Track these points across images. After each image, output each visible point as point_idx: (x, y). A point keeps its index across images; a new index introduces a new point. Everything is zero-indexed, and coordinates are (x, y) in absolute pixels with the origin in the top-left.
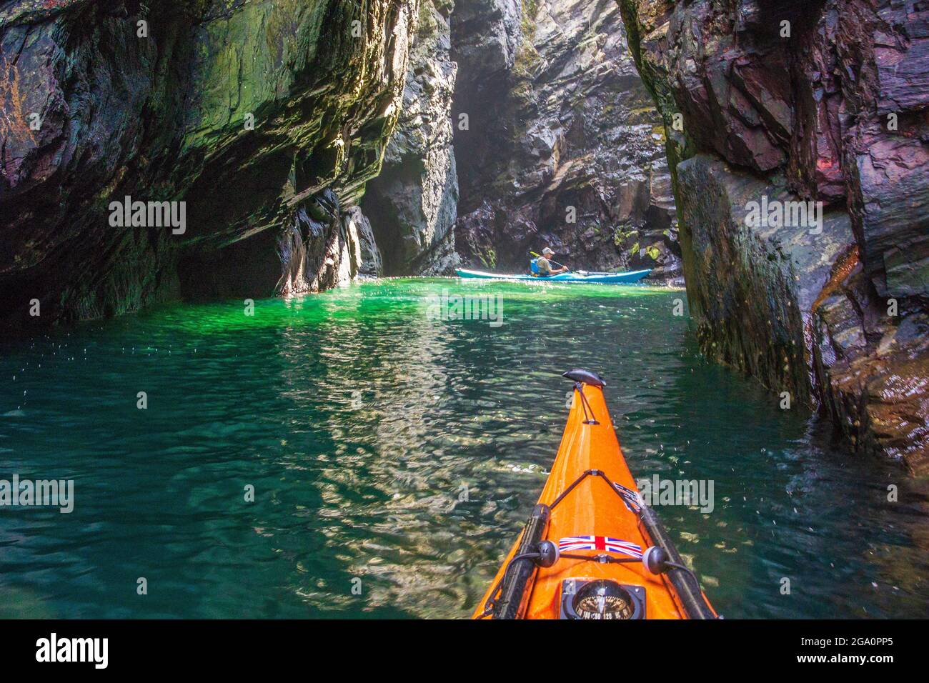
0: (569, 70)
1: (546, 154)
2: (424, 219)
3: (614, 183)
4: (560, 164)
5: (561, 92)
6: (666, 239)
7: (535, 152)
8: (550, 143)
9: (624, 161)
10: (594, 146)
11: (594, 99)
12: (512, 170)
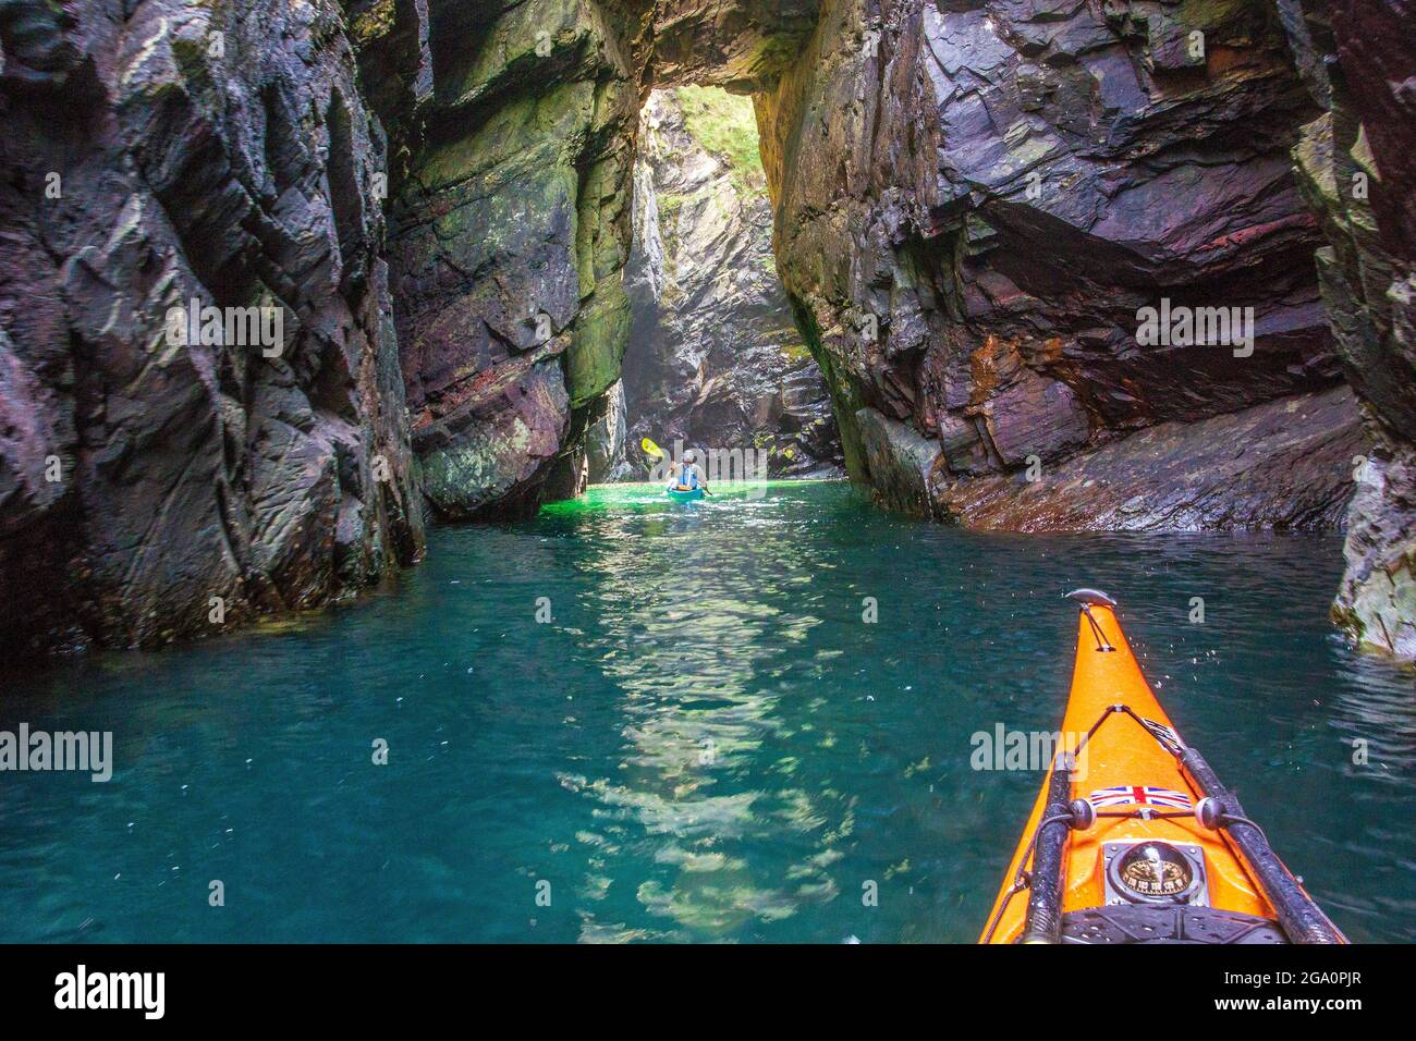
0: (707, 301)
1: (693, 374)
2: (608, 436)
3: (751, 396)
4: (704, 383)
5: (701, 320)
6: (798, 441)
7: (683, 373)
8: (696, 364)
9: (758, 377)
10: (733, 365)
11: (729, 325)
12: (664, 389)
